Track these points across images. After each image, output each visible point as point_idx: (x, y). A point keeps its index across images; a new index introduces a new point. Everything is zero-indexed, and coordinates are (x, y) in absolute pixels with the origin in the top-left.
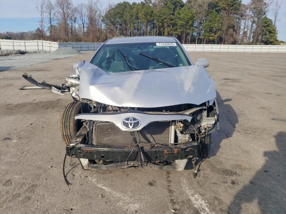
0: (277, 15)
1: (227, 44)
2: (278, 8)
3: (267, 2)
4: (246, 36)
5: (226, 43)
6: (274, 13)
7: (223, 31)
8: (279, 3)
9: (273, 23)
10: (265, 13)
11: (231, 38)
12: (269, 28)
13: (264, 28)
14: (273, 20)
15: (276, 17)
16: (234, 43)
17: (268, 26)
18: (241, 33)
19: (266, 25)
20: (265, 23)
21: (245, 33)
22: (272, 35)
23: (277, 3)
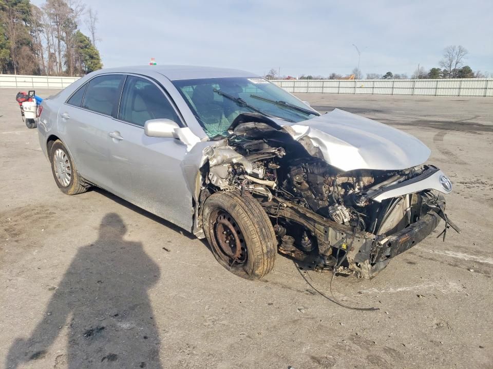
0: (95, 31)
1: (23, 74)
2: (93, 20)
3: (73, 7)
4: (55, 61)
5: (22, 72)
6: (90, 28)
7: (9, 48)
8: (93, 12)
9: (92, 43)
10: (76, 26)
11: (29, 62)
12: (89, 50)
13: (81, 51)
14: (91, 38)
15: (93, 34)
16: (37, 72)
17: (86, 47)
18: (46, 55)
19: (83, 45)
20: (81, 42)
21: (51, 56)
22: (96, 61)
23: (90, 11)
